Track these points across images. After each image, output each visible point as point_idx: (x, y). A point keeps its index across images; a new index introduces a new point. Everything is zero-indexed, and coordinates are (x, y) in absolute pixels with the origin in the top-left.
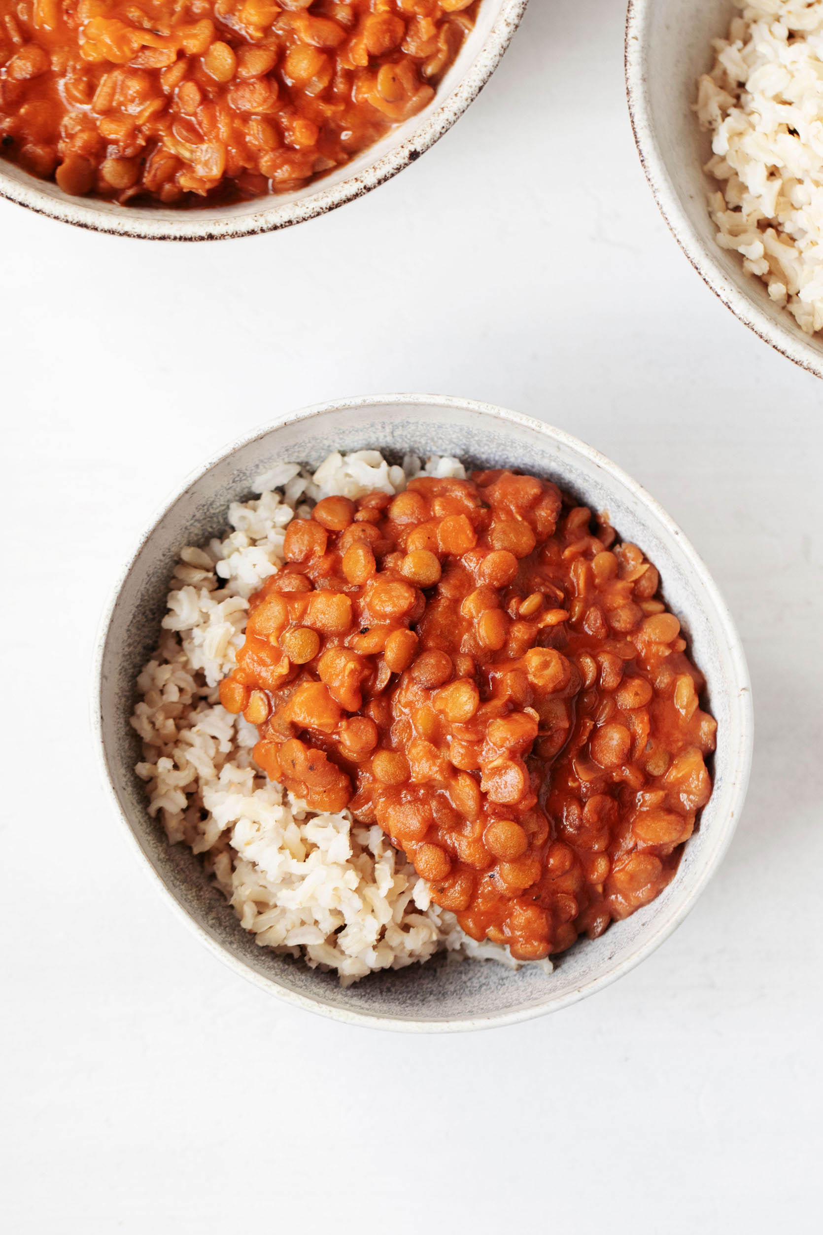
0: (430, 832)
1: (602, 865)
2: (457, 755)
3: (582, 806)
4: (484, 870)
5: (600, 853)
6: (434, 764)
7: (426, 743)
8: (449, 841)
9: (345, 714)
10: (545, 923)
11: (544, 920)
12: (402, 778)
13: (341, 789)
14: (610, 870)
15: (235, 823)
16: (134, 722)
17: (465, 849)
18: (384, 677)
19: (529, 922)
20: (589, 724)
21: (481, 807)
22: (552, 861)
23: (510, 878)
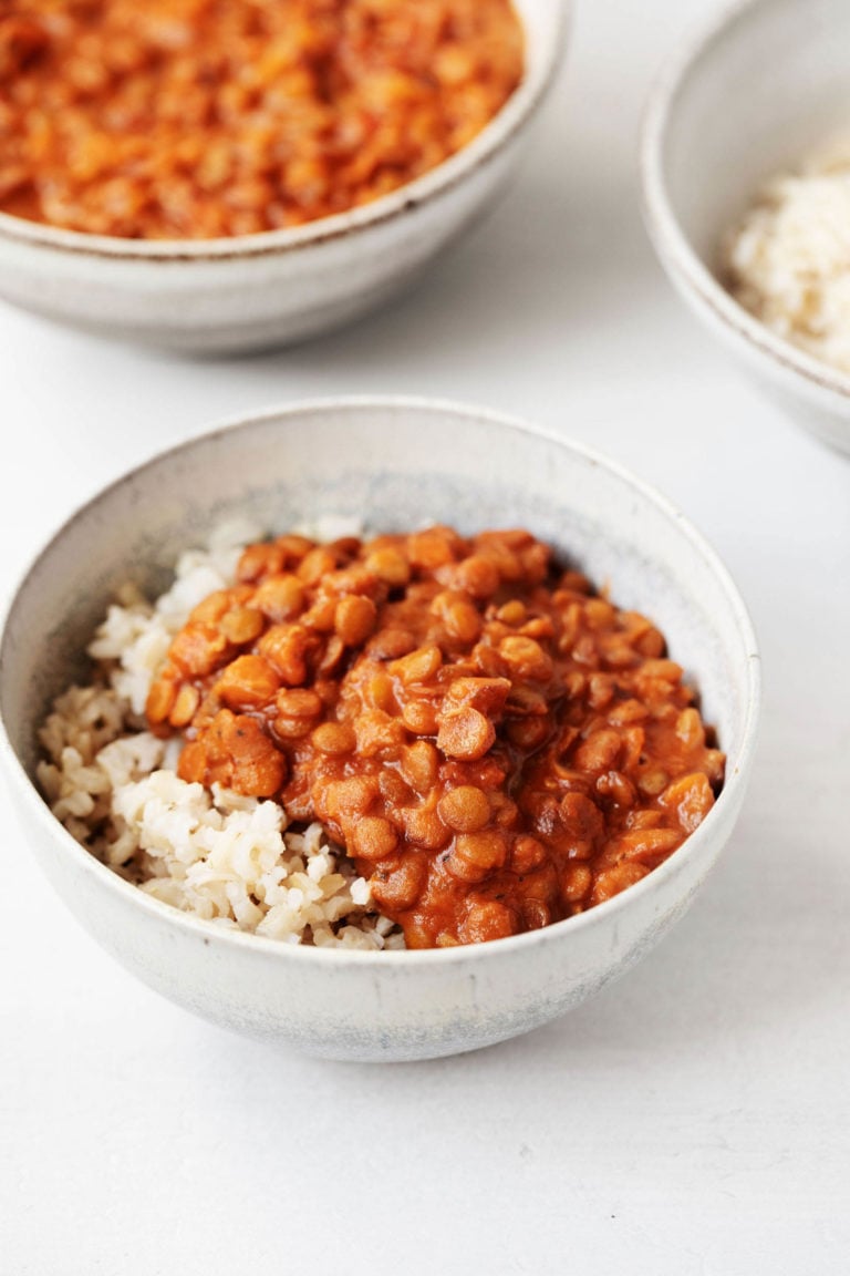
0: (374, 805)
1: (582, 876)
2: (411, 716)
3: (559, 801)
4: (434, 851)
5: (581, 862)
6: (385, 727)
7: (379, 711)
8: (397, 816)
9: (284, 683)
10: (508, 922)
11: (507, 917)
12: (344, 745)
13: (273, 763)
14: (592, 883)
15: (144, 805)
16: (44, 733)
17: (415, 822)
18: (335, 649)
19: (488, 918)
20: (574, 732)
21: (436, 771)
22: (520, 848)
23: (468, 853)
